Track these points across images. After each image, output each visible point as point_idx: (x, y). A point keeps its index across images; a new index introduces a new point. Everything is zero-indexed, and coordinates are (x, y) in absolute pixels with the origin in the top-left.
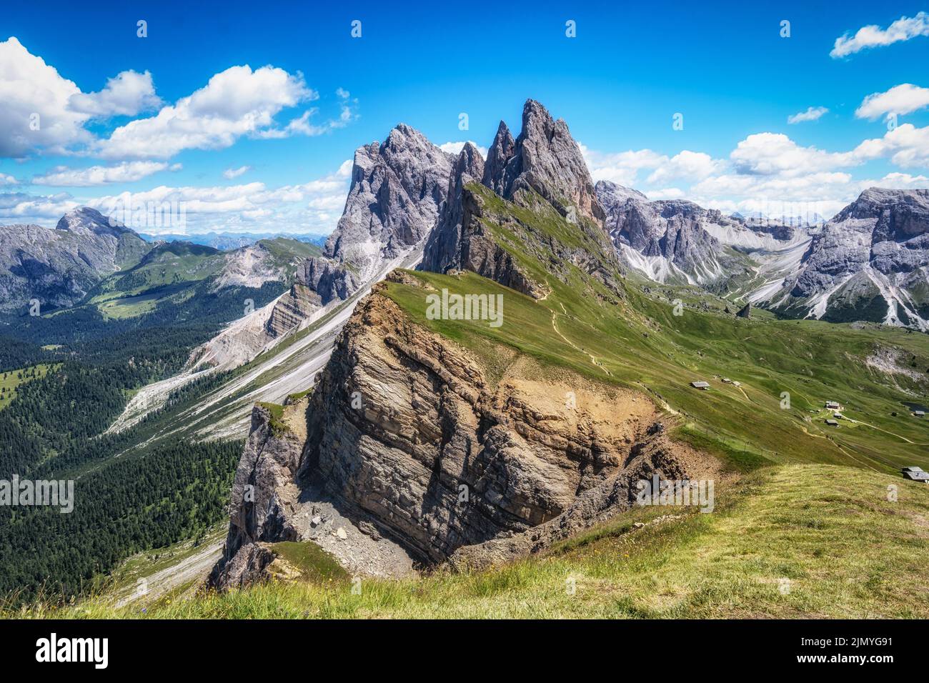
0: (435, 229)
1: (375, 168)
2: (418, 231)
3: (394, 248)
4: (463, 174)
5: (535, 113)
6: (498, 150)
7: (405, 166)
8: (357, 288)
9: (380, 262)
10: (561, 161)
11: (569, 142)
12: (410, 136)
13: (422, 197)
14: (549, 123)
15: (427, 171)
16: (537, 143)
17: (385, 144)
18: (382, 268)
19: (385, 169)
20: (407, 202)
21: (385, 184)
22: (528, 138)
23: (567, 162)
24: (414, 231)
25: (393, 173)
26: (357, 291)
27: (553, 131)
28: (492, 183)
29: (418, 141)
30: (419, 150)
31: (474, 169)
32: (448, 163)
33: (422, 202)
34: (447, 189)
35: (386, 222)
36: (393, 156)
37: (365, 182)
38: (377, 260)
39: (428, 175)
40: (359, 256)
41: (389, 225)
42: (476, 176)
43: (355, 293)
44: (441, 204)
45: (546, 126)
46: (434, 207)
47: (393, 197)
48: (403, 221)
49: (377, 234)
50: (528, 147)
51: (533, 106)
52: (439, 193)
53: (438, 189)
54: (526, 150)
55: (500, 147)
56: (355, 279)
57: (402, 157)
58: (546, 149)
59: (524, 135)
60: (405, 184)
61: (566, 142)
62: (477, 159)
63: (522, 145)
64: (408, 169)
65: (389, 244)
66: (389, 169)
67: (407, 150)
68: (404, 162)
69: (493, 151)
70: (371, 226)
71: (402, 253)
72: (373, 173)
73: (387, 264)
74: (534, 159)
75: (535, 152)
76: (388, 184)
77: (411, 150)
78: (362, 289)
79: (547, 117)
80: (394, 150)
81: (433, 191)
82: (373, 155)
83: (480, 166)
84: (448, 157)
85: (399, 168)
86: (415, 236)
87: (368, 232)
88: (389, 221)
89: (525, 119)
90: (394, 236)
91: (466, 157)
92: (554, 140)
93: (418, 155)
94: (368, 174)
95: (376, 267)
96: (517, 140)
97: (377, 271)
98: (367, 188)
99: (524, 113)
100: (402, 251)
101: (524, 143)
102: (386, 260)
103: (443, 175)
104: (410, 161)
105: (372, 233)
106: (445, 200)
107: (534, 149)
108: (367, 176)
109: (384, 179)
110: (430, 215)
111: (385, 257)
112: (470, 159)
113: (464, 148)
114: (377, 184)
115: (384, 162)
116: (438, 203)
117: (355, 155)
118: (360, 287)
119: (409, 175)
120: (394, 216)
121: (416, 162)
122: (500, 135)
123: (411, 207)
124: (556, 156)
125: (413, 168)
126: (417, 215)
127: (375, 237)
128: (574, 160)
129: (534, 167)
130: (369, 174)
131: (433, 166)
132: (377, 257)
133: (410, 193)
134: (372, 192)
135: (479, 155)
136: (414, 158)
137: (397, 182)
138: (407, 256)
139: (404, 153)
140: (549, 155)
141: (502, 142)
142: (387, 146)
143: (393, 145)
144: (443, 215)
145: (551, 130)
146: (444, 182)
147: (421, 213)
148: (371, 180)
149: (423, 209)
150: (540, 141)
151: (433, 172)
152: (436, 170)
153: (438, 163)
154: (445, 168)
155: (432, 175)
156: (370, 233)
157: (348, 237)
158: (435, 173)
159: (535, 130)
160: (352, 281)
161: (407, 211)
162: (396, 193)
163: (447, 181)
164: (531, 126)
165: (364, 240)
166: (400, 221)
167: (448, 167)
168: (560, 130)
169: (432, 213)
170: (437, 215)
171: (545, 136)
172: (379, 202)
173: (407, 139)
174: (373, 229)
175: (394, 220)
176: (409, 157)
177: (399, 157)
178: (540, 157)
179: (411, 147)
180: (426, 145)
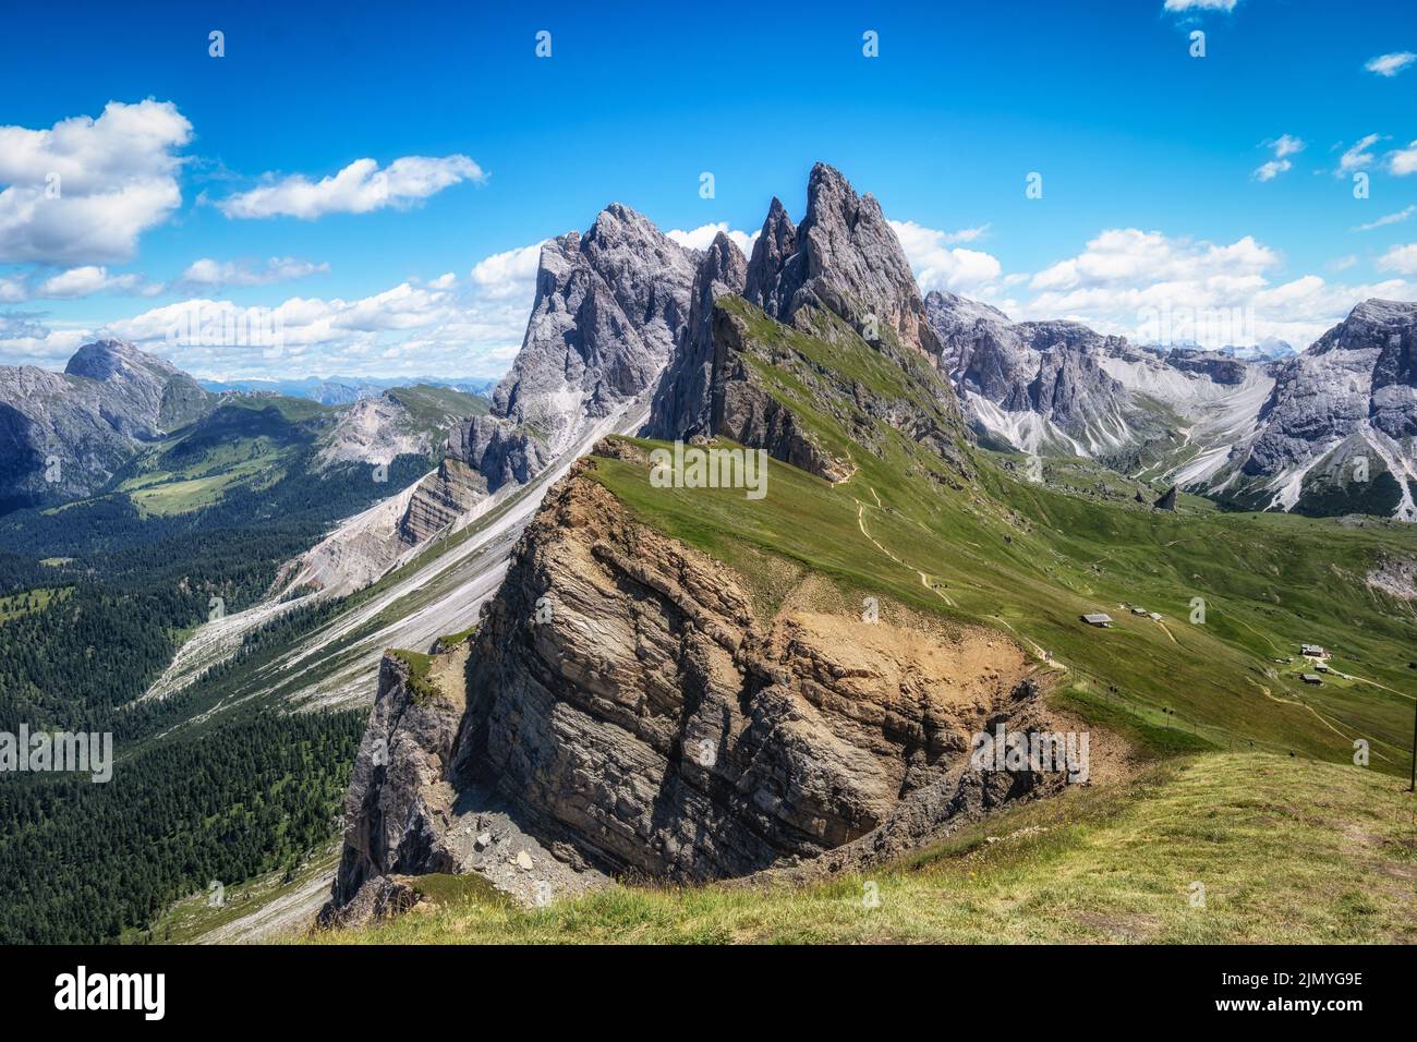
0: (669, 369)
1: (573, 273)
2: (641, 372)
3: (603, 400)
4: (714, 282)
5: (828, 185)
6: (769, 243)
7: (621, 271)
8: (545, 465)
9: (581, 423)
10: (869, 260)
11: (882, 231)
12: (628, 223)
13: (648, 319)
14: (851, 201)
15: (657, 278)
16: (831, 233)
17: (589, 235)
18: (585, 432)
19: (590, 274)
20: (624, 327)
21: (589, 300)
22: (816, 224)
23: (881, 263)
24: (635, 373)
25: (602, 281)
26: (545, 469)
27: (857, 213)
28: (760, 296)
29: (642, 229)
30: (644, 245)
31: (730, 274)
32: (688, 265)
33: (649, 327)
34: (688, 306)
35: (592, 359)
36: (602, 255)
37: (557, 296)
38: (577, 420)
39: (657, 284)
40: (549, 413)
41: (596, 363)
42: (734, 285)
43: (541, 472)
44: (679, 330)
45: (845, 205)
46: (668, 336)
47: (602, 319)
48: (618, 357)
49: (576, 378)
50: (816, 238)
51: (825, 173)
52: (676, 313)
53: (673, 305)
54: (814, 244)
55: (772, 238)
56: (542, 450)
57: (616, 256)
58: (846, 242)
59: (810, 220)
60: (621, 300)
61: (877, 230)
62: (735, 258)
63: (807, 236)
64: (626, 275)
65: (596, 396)
66: (596, 276)
67: (625, 244)
68: (619, 264)
69: (761, 245)
70: (567, 365)
71: (618, 409)
72: (571, 281)
73: (593, 426)
74: (826, 257)
75: (828, 247)
76: (593, 299)
77: (630, 245)
78: (553, 465)
79: (846, 191)
80: (603, 245)
81: (666, 310)
82: (571, 253)
83: (741, 268)
84: (690, 255)
85: (611, 274)
86: (638, 381)
87: (562, 375)
88: (595, 357)
89: (813, 195)
90: (604, 382)
91: (719, 255)
92: (858, 227)
93: (641, 253)
94: (562, 283)
95: (576, 431)
96: (799, 228)
97: (577, 436)
98: (560, 304)
99: (810, 185)
100: (617, 406)
101: (811, 233)
102: (592, 420)
103: (681, 284)
104: (629, 262)
105: (569, 378)
106: (685, 324)
107: (827, 241)
108: (560, 286)
109: (588, 291)
110: (662, 347)
111: (590, 415)
112: (725, 259)
113: (715, 242)
114: (577, 299)
115: (587, 265)
116: (673, 328)
117: (542, 254)
118: (550, 463)
119: (628, 284)
120: (604, 349)
121: (638, 263)
122: (772, 221)
123: (631, 335)
124: (862, 253)
125: (634, 274)
126: (640, 348)
127: (574, 383)
128: (890, 259)
129: (826, 270)
130: (563, 282)
131: (665, 270)
132: (577, 415)
133: (628, 311)
134: (568, 312)
135: (739, 253)
136: (636, 257)
137: (609, 296)
138: (625, 413)
139: (619, 249)
140: (851, 251)
141: (775, 232)
142: (593, 238)
143: (601, 237)
144: (683, 347)
145: (854, 211)
146: (683, 296)
147: (647, 345)
148: (567, 293)
149: (651, 338)
150: (836, 230)
151: (666, 278)
152: (671, 277)
153: (674, 265)
154: (686, 273)
155: (664, 284)
156: (566, 377)
157: (530, 382)
158: (669, 281)
159: (829, 212)
160: (537, 454)
161: (624, 342)
162: (606, 312)
163: (687, 294)
164: (821, 205)
165: (556, 388)
166: (613, 356)
167: (690, 272)
168: (868, 212)
169: (665, 343)
170: (673, 347)
171: (844, 221)
172: (581, 329)
173: (624, 227)
174: (570, 370)
175: (603, 356)
176: (627, 255)
177: (612, 256)
178: (838, 254)
179: (631, 240)
180: (654, 236)
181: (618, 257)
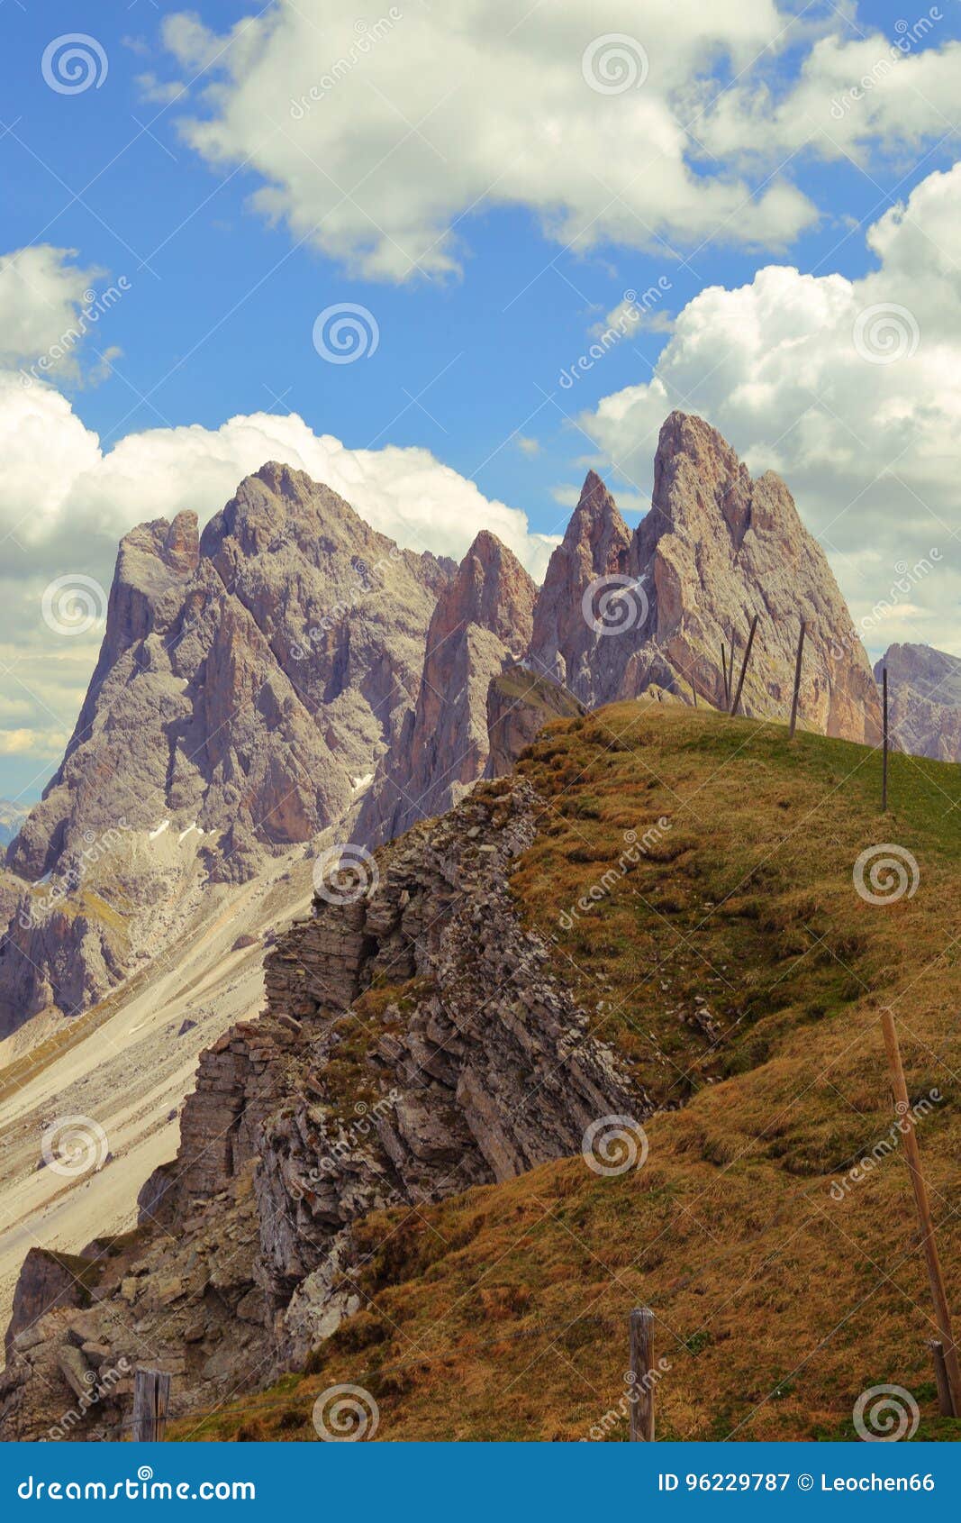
0: (376, 792)
1: (190, 597)
2: (319, 796)
3: (244, 850)
4: (472, 628)
5: (694, 455)
6: (579, 557)
7: (285, 596)
8: (119, 975)
9: (196, 893)
10: (771, 599)
11: (796, 542)
12: (299, 502)
13: (335, 689)
14: (735, 485)
15: (354, 613)
16: (699, 548)
17: (219, 524)
18: (203, 913)
19: (223, 602)
20: (288, 705)
21: (220, 653)
22: (671, 530)
23: (791, 602)
24: (308, 798)
25: (246, 615)
26: (121, 984)
27: (749, 513)
28: (560, 658)
29: (324, 514)
30: (330, 547)
31: (502, 612)
32: (416, 588)
33: (336, 706)
34: (416, 668)
35: (220, 768)
36: (248, 565)
37: (154, 640)
38: (188, 887)
39: (354, 625)
40: (132, 871)
41: (228, 773)
42: (508, 634)
43: (112, 990)
44: (398, 715)
45: (725, 497)
46: (373, 728)
47: (244, 689)
48: (274, 763)
49: (187, 805)
50: (671, 557)
51: (688, 431)
52: (391, 683)
53: (385, 666)
54: (668, 568)
55: (584, 549)
56: (115, 946)
57: (273, 568)
58: (727, 563)
59: (659, 521)
60: (281, 652)
61: (786, 543)
62: (512, 582)
63: (653, 548)
64: (294, 604)
65: (227, 842)
66: (235, 604)
67: (293, 545)
68: (281, 583)
69: (563, 562)
70: (171, 779)
71: (270, 867)
72: (184, 612)
73: (220, 900)
74: (689, 592)
75: (694, 573)
76: (229, 648)
77: (303, 547)
78: (139, 977)
79: (729, 465)
80: (250, 546)
81: (371, 678)
82: (179, 554)
83: (523, 601)
84: (417, 567)
85: (264, 604)
86: (313, 814)
87: (159, 798)
88: (228, 767)
89: (664, 471)
90: (245, 812)
91: (480, 576)
92: (750, 537)
93: (325, 563)
94: (165, 616)
95: (185, 909)
96: (638, 533)
97: (188, 921)
98: (160, 657)
99: (659, 453)
100: (270, 862)
101: (663, 546)
102: (217, 886)
103: (402, 626)
104: (299, 579)
105: (173, 802)
106: (411, 705)
107: (691, 563)
108: (164, 623)
109: (217, 632)
110: (360, 748)
111: (215, 879)
112: (491, 581)
113: (473, 550)
114: (194, 649)
115: (218, 582)
116: (383, 714)
117: (121, 554)
118: (132, 973)
119: (297, 622)
120: (246, 748)
121: (318, 581)
122: (586, 516)
123: (301, 722)
124: (757, 584)
125: (310, 602)
126: (319, 747)
127: (184, 812)
128: (810, 596)
129: (690, 616)
130: (169, 614)
131: (372, 597)
132: (188, 877)
133: (292, 670)
134: (176, 673)
135: (519, 573)
136: (315, 571)
137: (259, 645)
138: (286, 877)
139: (281, 553)
140: (736, 581)
141: (591, 537)
142: (227, 530)
143: (246, 529)
144: (405, 751)
145: (742, 506)
146: (409, 650)
147: (332, 741)
148: (174, 634)
149: (340, 729)
150: (709, 541)
151: (372, 614)
152: (382, 610)
153: (389, 588)
154: (412, 603)
155: (369, 624)
156: (168, 803)
157: (96, 811)
158: (378, 619)
159: (695, 506)
160: (106, 954)
161: (288, 736)
162: (253, 676)
163: (418, 646)
164: (681, 496)
165: (148, 823)
166: (264, 763)
167: (422, 606)
168: (769, 507)
169: (367, 740)
170: (383, 748)
171: (723, 524)
172: (200, 709)
173: (290, 511)
174: (176, 787)
175: (245, 762)
176: (298, 567)
177: (267, 568)
178: (710, 586)
179: (306, 537)
180: (349, 528)
181: (278, 570)
